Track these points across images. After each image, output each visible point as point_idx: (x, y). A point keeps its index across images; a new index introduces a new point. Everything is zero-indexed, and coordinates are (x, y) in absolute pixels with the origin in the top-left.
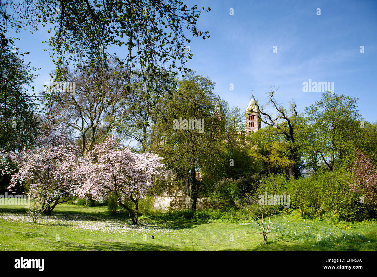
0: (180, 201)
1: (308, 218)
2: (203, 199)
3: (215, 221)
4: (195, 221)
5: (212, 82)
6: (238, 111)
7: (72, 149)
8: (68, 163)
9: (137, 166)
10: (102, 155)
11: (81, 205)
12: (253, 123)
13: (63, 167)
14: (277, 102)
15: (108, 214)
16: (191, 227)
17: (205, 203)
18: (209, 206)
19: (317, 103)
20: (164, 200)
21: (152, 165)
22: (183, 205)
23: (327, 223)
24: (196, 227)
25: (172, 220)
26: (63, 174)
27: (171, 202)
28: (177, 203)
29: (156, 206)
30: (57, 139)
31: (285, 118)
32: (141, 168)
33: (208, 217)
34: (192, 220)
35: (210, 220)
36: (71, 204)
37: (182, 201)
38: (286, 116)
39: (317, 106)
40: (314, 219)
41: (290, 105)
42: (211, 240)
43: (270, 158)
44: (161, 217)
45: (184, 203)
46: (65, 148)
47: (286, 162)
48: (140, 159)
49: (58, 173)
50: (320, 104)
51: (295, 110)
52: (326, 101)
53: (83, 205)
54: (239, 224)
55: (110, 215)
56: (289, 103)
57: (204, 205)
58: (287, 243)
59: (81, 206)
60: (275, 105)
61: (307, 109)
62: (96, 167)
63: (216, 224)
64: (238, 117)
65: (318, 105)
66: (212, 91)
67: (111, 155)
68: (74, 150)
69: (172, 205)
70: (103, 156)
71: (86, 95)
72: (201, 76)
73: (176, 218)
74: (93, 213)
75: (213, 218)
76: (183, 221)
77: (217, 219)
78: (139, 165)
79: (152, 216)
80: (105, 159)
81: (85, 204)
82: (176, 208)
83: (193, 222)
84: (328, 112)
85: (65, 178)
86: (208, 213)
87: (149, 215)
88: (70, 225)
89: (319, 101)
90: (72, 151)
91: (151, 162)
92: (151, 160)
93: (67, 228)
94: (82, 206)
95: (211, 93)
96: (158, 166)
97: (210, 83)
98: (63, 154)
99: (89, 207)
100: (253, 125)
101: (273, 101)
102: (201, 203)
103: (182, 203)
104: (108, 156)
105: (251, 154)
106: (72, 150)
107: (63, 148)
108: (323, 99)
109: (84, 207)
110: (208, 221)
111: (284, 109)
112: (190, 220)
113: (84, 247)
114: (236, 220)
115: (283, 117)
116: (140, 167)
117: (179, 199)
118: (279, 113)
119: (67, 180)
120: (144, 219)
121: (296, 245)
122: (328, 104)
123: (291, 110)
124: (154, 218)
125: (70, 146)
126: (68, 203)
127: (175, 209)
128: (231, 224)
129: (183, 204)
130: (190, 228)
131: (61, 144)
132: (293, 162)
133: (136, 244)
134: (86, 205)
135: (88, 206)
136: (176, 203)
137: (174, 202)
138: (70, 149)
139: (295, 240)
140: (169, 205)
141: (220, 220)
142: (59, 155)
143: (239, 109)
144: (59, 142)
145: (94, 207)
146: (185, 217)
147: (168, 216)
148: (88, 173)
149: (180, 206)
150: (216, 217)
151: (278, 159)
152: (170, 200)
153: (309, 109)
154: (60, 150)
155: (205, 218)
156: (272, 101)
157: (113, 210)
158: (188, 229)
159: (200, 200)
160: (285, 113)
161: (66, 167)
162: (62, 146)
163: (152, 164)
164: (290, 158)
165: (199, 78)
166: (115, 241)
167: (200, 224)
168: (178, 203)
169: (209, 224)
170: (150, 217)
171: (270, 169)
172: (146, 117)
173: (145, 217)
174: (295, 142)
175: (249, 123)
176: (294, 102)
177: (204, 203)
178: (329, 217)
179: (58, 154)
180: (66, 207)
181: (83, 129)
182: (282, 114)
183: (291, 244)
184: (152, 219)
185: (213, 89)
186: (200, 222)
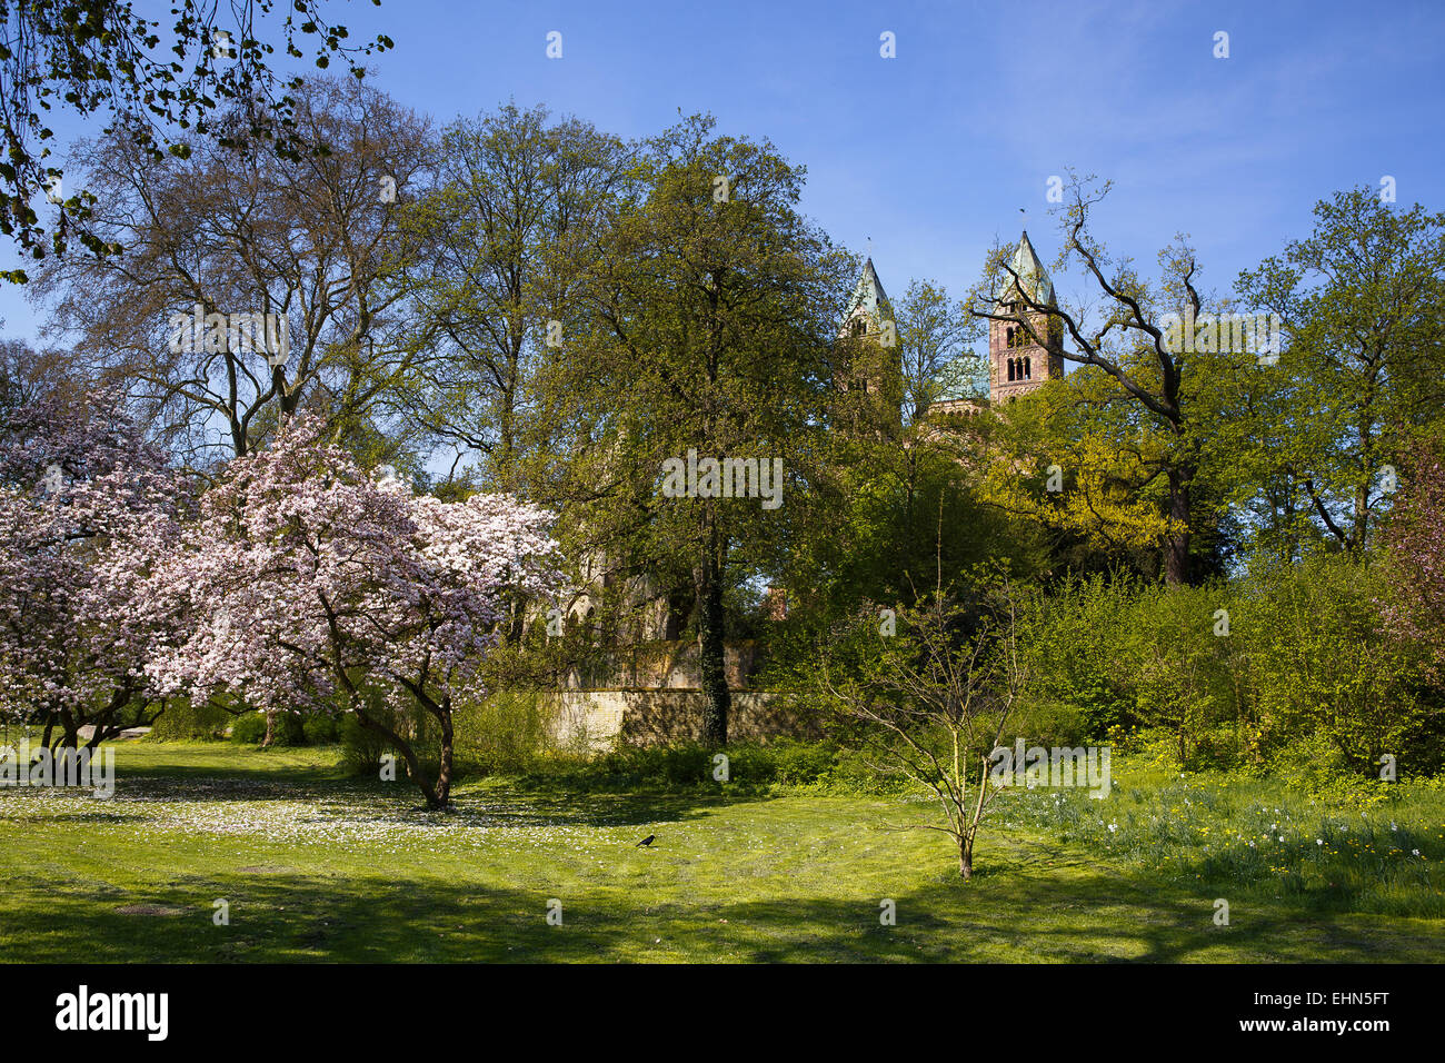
0: (664, 708)
1: (1207, 767)
2: (766, 696)
3: (800, 787)
4: (711, 793)
5: (792, 164)
6: (936, 301)
7: (159, 489)
8: (138, 553)
9: (430, 554)
10: (260, 505)
11: (244, 740)
12: (1028, 361)
13: (115, 568)
14: (1102, 253)
15: (346, 774)
16: (682, 815)
17: (776, 717)
18: (793, 726)
19: (1295, 251)
20: (595, 706)
21: (500, 546)
22: (676, 728)
23: (1284, 784)
24: (706, 814)
25: (614, 792)
26: (117, 599)
27: (625, 713)
28: (650, 717)
29: (563, 733)
30: (90, 448)
31: (1142, 325)
32: (451, 562)
33: (767, 772)
34: (701, 786)
35: (775, 787)
36: (205, 740)
37: (673, 710)
38: (1144, 317)
39: (1295, 266)
40: (1231, 772)
41: (1167, 263)
42: (734, 863)
43: (1073, 507)
44: (570, 781)
45: (682, 716)
46: (125, 486)
47: (1146, 525)
48: (448, 522)
49: (92, 598)
50: (1309, 255)
51: (1190, 288)
52: (1337, 238)
53: (255, 741)
54: (900, 801)
55: (354, 776)
56: (1164, 253)
57: (768, 722)
58: (1069, 869)
59: (243, 747)
60: (1092, 265)
61: (1246, 279)
62: (235, 558)
63: (799, 802)
64: (938, 331)
65: (1298, 258)
66: (792, 207)
67: (297, 502)
68: (169, 493)
69: (628, 727)
70: (264, 507)
71: (243, 253)
72: (738, 139)
73: (636, 781)
74: (286, 770)
75: (792, 778)
76: (662, 792)
77: (806, 781)
78: (440, 548)
79: (531, 777)
80: (273, 521)
81: (264, 736)
82: (648, 740)
83: (704, 794)
84: (1338, 293)
85: (124, 617)
86: (770, 754)
87: (521, 770)
88: (139, 818)
89: (1301, 242)
90: (158, 500)
91: (499, 534)
92: (497, 523)
93: (110, 830)
94: (249, 746)
95: (789, 218)
96: (529, 549)
97: (783, 173)
98: (115, 511)
99: (278, 749)
100: (1028, 372)
101: (1085, 246)
102: (758, 717)
103: (673, 718)
104: (287, 508)
105: (988, 496)
106: (160, 495)
107: (112, 485)
108: (1322, 230)
109: (259, 750)
110: (766, 791)
111: (1140, 281)
112: (691, 789)
113: (114, 896)
114: (888, 784)
115: (1134, 320)
116: (448, 558)
117: (659, 702)
118: (1112, 300)
119: (131, 626)
120: (495, 789)
121: (1099, 878)
122: (1344, 252)
123: (1172, 288)
124: (541, 783)
125: (149, 479)
126: (195, 736)
127: (644, 745)
128: (867, 801)
129: (680, 724)
130: (675, 819)
131: (108, 471)
132: (1179, 526)
133: (370, 881)
134: (267, 740)
135: (277, 745)
136: (645, 718)
137: (639, 716)
138: (152, 489)
139: (1109, 856)
140: (618, 730)
141: (819, 784)
142: (97, 515)
143: (937, 293)
144: (98, 462)
145: (300, 746)
146: (673, 775)
147: (600, 774)
148: (198, 586)
149: (666, 729)
150: (804, 772)
151: (1111, 513)
152: (623, 706)
153: (1254, 282)
154: (99, 494)
155: (753, 779)
156: (1078, 246)
157: (367, 754)
158: (664, 824)
159: (751, 702)
160: (1143, 305)
161: (126, 568)
162: (111, 477)
163: (500, 540)
164: (1166, 507)
165: (730, 148)
166: (286, 871)
167: (730, 804)
168: (656, 718)
169: (767, 804)
170: (524, 780)
171: (1086, 561)
172: (509, 341)
173: (501, 782)
174: (1183, 431)
175: (1010, 361)
176: (1187, 252)
177: (768, 715)
178: (1302, 760)
179: (90, 512)
180: (178, 752)
181: (233, 405)
182: (1128, 307)
183: (1083, 874)
184: (530, 788)
185: (795, 197)
186: (734, 793)
